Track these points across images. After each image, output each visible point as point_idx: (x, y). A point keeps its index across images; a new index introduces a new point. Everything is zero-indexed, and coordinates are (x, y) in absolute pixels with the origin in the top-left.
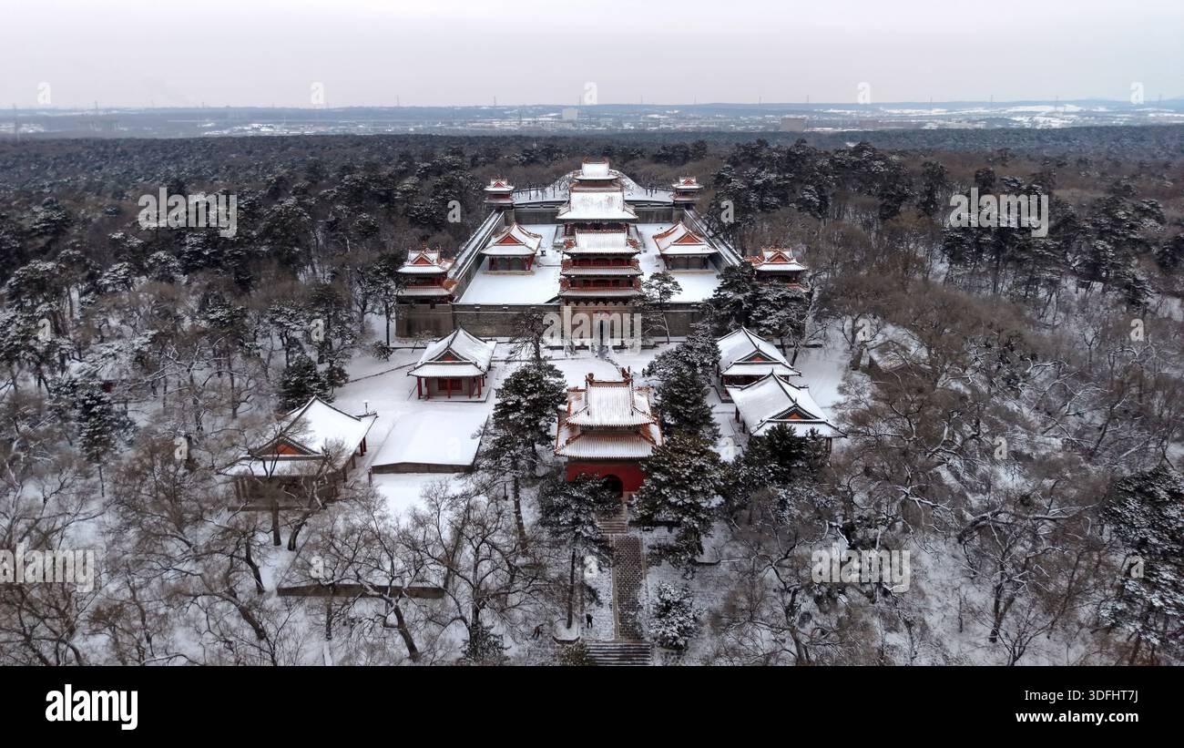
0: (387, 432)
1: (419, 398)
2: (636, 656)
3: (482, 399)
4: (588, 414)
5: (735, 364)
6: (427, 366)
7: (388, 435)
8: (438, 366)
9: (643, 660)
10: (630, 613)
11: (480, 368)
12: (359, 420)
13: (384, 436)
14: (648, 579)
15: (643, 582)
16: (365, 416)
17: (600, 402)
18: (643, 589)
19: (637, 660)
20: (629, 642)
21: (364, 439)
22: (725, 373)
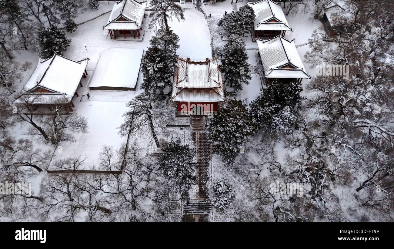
0: (96, 62)
1: (111, 38)
2: (205, 207)
3: (141, 39)
4: (187, 81)
5: (262, 24)
6: (112, 24)
7: (97, 63)
8: (117, 23)
9: (208, 209)
10: (203, 182)
11: (138, 25)
12: (80, 63)
13: (96, 65)
14: (212, 160)
15: (210, 162)
16: (83, 60)
17: (193, 74)
18: (210, 167)
19: (206, 209)
20: (202, 200)
21: (85, 70)
22: (256, 29)
